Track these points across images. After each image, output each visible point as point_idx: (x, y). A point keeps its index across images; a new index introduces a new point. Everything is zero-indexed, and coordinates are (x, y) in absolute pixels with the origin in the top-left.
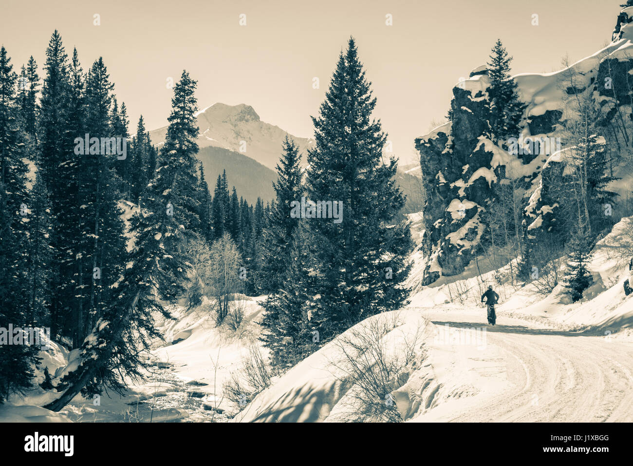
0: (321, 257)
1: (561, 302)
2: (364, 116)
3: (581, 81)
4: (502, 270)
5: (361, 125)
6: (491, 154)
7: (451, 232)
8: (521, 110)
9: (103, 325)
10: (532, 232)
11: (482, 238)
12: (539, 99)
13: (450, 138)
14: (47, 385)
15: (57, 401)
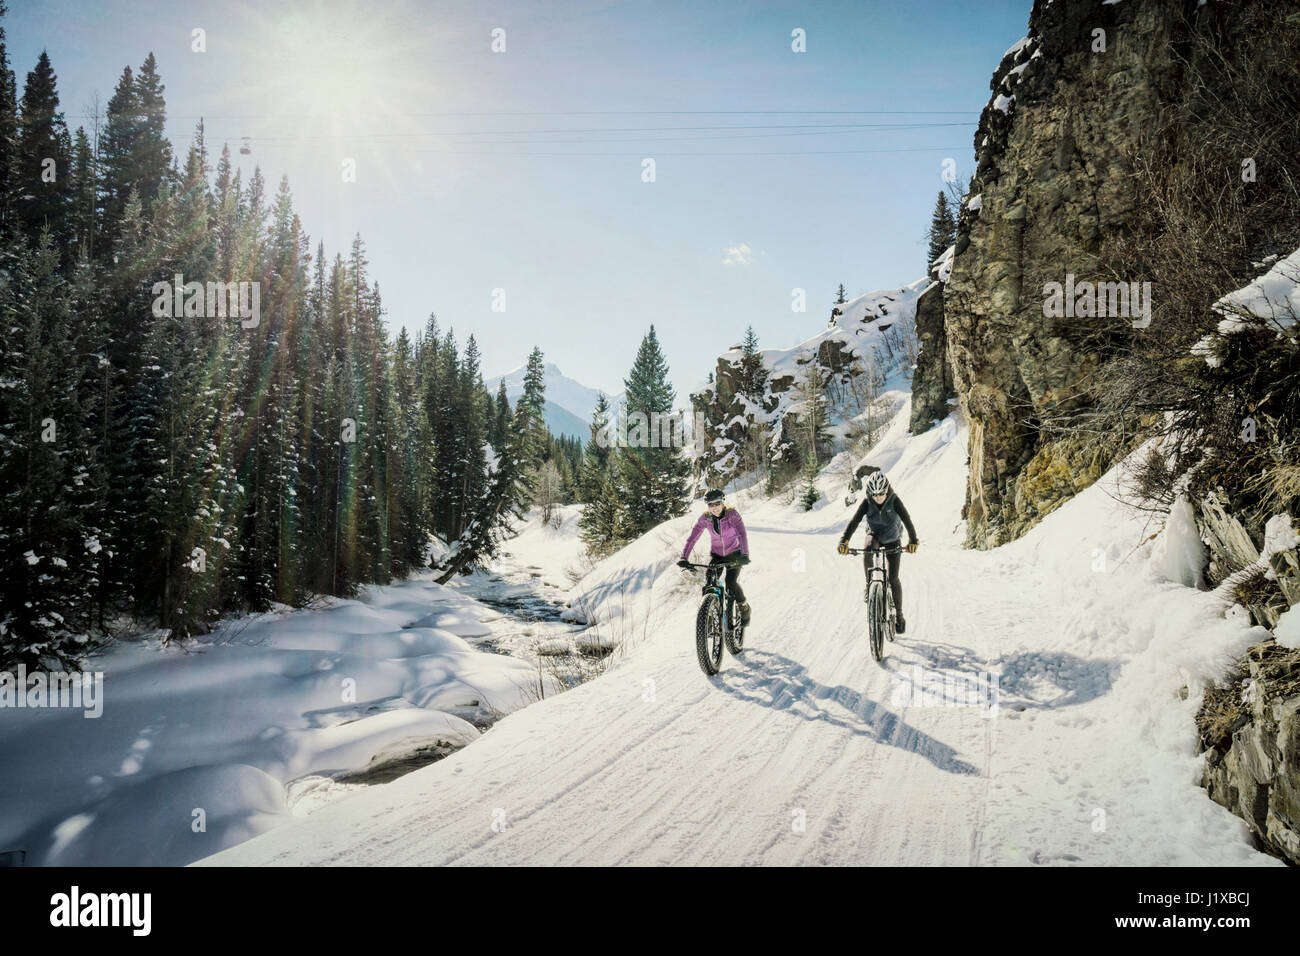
0: (630, 478)
1: (798, 511)
2: (660, 379)
3: (808, 356)
4: (752, 488)
5: (659, 385)
6: (744, 406)
7: (715, 461)
8: (765, 375)
9: (476, 524)
10: (776, 462)
11: (737, 466)
12: (778, 367)
13: (715, 394)
14: (434, 566)
15: (442, 578)
